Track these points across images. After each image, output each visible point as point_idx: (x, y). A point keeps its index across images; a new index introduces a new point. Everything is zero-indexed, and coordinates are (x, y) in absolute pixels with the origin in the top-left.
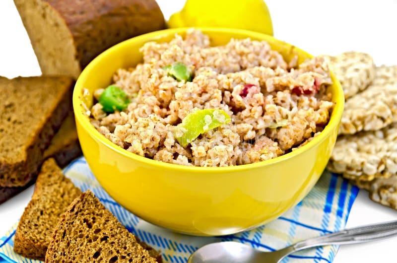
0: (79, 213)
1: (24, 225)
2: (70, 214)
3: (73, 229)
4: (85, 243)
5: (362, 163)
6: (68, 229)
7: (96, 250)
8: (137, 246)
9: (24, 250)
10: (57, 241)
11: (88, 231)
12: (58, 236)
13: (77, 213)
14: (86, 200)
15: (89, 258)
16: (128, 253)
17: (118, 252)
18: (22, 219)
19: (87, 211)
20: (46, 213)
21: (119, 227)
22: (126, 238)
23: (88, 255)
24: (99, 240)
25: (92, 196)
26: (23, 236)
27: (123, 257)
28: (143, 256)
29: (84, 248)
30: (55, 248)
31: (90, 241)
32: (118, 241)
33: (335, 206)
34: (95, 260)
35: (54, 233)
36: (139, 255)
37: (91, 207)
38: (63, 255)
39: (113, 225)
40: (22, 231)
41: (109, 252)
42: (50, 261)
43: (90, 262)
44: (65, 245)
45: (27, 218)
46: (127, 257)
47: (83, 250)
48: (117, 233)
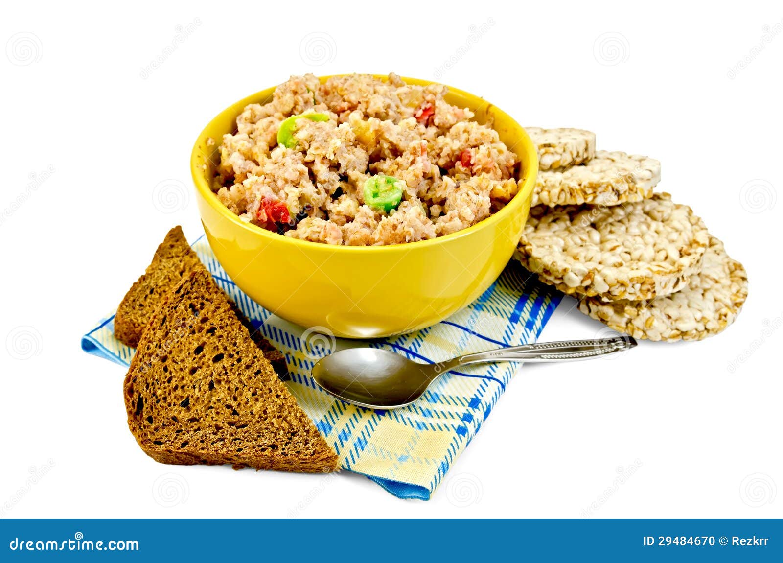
0: (186, 296)
1: (127, 304)
2: (174, 296)
3: (175, 316)
4: (187, 335)
5: (565, 270)
6: (169, 315)
7: (198, 344)
8: (250, 342)
9: (123, 335)
10: (154, 329)
11: (193, 319)
12: (156, 323)
13: (183, 296)
14: (196, 281)
15: (189, 354)
16: (237, 350)
17: (225, 349)
18: (126, 296)
19: (195, 294)
20: (157, 292)
21: (232, 318)
22: (238, 331)
23: (189, 349)
24: (204, 331)
25: (204, 276)
26: (122, 317)
27: (231, 356)
28: (255, 355)
29: (185, 340)
30: (150, 338)
31: (193, 332)
32: (228, 334)
33: (525, 315)
34: (196, 356)
35: (152, 319)
36: (250, 355)
37: (201, 290)
38: (158, 347)
39: (223, 314)
40: (123, 311)
41: (215, 348)
42: (142, 354)
43: (190, 359)
44: (162, 334)
45: (133, 296)
46: (236, 356)
47: (183, 343)
48: (227, 325)
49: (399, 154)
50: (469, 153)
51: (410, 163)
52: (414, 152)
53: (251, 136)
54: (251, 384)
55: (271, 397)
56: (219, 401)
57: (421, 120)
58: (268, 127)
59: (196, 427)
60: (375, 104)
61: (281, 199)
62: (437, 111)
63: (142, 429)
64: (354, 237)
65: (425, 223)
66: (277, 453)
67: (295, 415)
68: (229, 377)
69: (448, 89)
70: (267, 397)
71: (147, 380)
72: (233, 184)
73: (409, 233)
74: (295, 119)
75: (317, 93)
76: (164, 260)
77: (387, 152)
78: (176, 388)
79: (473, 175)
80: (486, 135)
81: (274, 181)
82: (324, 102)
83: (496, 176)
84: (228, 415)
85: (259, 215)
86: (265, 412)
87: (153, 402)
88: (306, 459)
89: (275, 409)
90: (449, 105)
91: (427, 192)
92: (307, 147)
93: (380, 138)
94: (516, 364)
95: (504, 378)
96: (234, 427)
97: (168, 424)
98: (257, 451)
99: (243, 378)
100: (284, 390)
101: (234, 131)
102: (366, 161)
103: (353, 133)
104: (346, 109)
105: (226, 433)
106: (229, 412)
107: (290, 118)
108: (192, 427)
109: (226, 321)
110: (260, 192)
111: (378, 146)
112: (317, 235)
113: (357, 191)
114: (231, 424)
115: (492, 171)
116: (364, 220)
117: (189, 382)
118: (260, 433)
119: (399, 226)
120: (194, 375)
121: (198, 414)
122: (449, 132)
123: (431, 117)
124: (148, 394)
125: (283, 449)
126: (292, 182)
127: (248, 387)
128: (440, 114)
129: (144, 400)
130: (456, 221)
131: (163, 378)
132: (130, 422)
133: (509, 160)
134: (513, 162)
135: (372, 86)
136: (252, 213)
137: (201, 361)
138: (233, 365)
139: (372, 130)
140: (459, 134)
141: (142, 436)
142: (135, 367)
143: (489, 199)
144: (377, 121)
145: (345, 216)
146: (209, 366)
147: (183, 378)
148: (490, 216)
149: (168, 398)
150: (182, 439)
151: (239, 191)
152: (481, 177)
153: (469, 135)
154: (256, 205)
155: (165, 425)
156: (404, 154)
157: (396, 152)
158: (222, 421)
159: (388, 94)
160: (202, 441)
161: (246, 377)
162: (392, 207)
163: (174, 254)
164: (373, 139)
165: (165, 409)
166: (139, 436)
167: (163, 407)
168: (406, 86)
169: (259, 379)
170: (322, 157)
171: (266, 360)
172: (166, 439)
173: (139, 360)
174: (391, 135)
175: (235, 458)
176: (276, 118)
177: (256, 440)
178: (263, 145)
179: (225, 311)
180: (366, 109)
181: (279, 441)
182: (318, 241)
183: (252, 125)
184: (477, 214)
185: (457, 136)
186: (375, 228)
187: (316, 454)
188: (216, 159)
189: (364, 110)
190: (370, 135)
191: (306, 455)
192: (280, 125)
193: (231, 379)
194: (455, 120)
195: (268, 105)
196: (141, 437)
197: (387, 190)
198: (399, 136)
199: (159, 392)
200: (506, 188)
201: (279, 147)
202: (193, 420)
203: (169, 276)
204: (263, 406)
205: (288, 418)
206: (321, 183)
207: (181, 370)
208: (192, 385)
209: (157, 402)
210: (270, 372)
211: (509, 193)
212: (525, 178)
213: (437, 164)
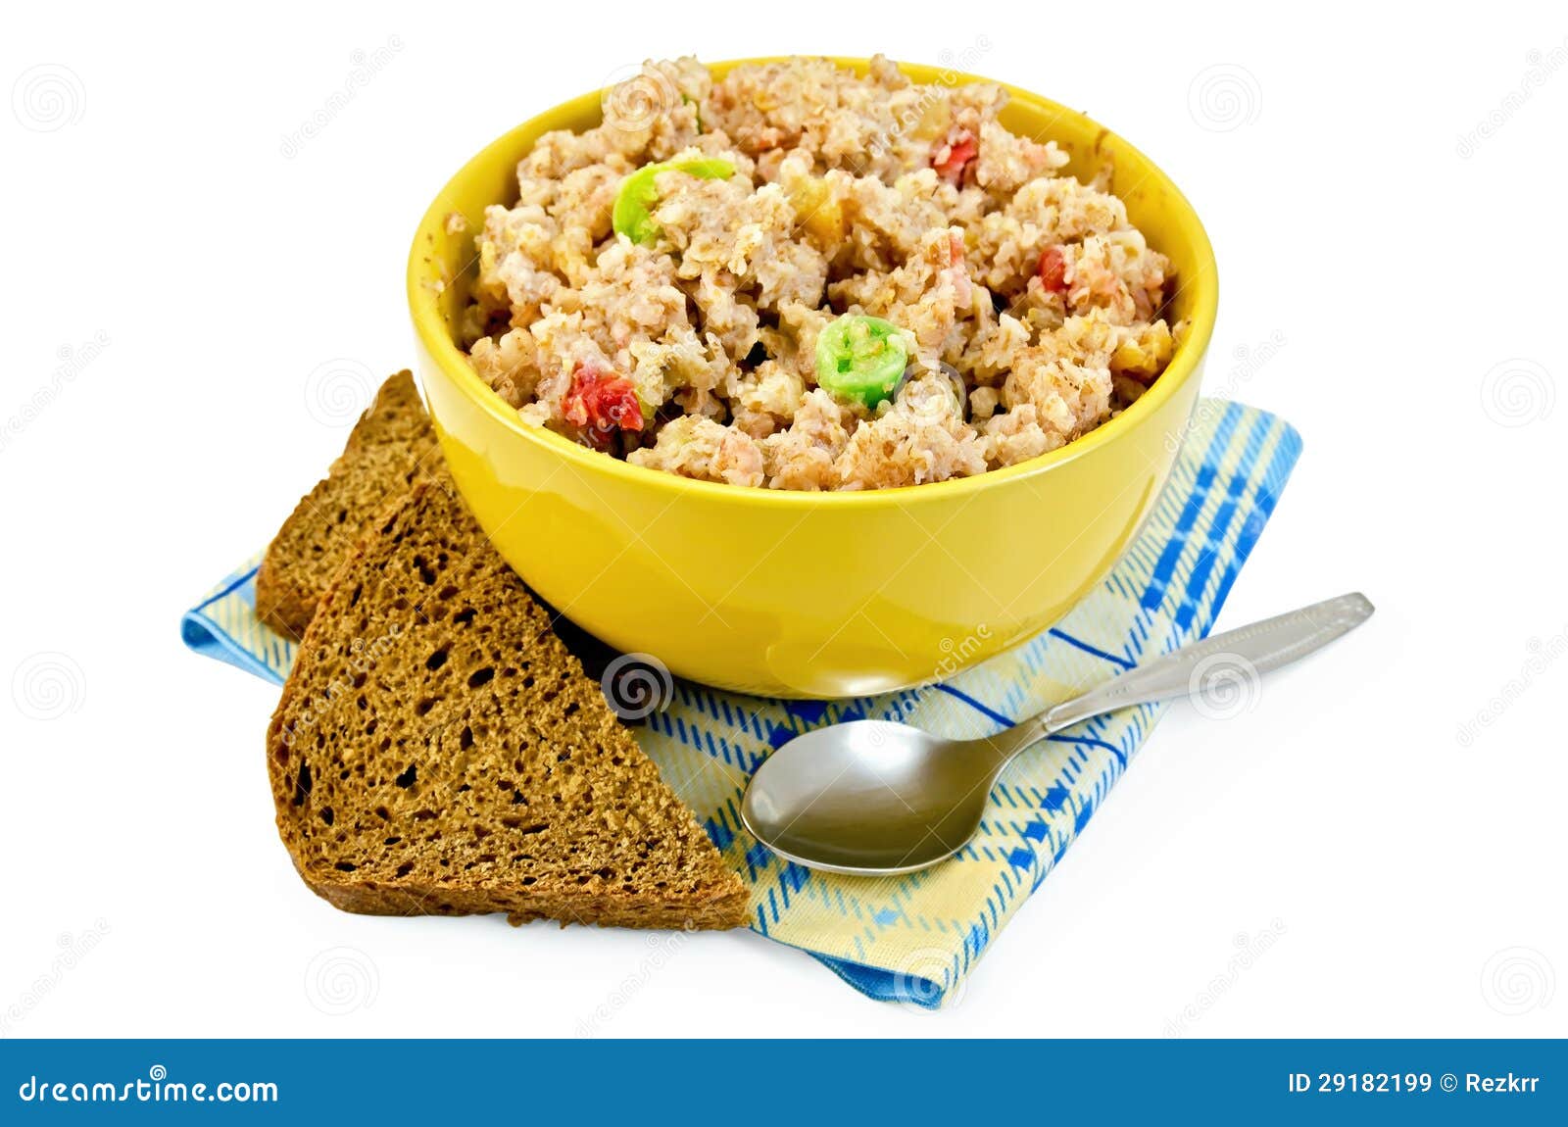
0: (405, 539)
1: (286, 545)
2: (379, 539)
3: (382, 584)
4: (409, 625)
6: (369, 582)
7: (435, 646)
8: (552, 643)
9: (275, 614)
10: (334, 614)
11: (422, 591)
12: (340, 599)
13: (398, 539)
14: (429, 504)
15: (416, 668)
16: (525, 660)
17: (497, 656)
18: (285, 526)
19: (426, 534)
20: (354, 518)
22: (525, 617)
23: (414, 658)
24: (448, 618)
25: (445, 494)
26: (276, 576)
27: (511, 673)
28: (564, 671)
29: (406, 638)
30: (325, 633)
31: (423, 621)
32: (502, 623)
33: (1176, 591)
34: (431, 674)
35: (330, 590)
36: (554, 671)
37: (441, 524)
38: (344, 653)
39: (491, 580)
40: (278, 559)
41: (473, 654)
42: (307, 669)
43: (417, 679)
44: (354, 625)
45: (299, 527)
46: (521, 673)
47: (401, 644)
48: (500, 604)
49: (896, 259)
50: (1060, 256)
51: (923, 284)
52: (935, 259)
53: (551, 209)
54: (556, 735)
55: (601, 764)
56: (483, 772)
57: (947, 173)
58: (591, 190)
59: (430, 832)
60: (842, 132)
61: (620, 371)
62: (983, 149)
63: (308, 837)
64: (792, 470)
65: (959, 437)
66: (615, 888)
67: (657, 805)
68: (506, 719)
69: (1009, 95)
70: (593, 762)
71: (319, 727)
72: (508, 329)
73: (921, 463)
74: (655, 172)
75: (705, 103)
76: (373, 448)
77: (869, 255)
78: (387, 744)
79: (1070, 311)
80: (1098, 211)
81: (604, 324)
82: (721, 128)
83: (1125, 315)
84: (504, 803)
85: (566, 408)
86: (588, 797)
87: (335, 775)
88: (678, 900)
89: (610, 789)
90: (1011, 136)
91: (963, 354)
92: (682, 244)
93: (854, 221)
94: (1154, 706)
95: (1124, 741)
96: (517, 831)
97: (369, 824)
98: (567, 883)
99: (539, 723)
100: (632, 748)
101: (511, 197)
102: (821, 276)
103: (791, 209)
104: (774, 144)
105: (497, 842)
106: (505, 796)
107: (642, 170)
108: (422, 831)
109: (498, 594)
110: (570, 353)
111: (848, 238)
112: (703, 461)
113: (801, 352)
114: (510, 823)
115: (1113, 303)
116: (817, 427)
117: (415, 731)
118: (575, 843)
119: (900, 447)
120: (426, 715)
121: (435, 802)
122: (1011, 201)
123: (970, 165)
124: (323, 758)
125: (629, 879)
126: (648, 328)
127: (550, 743)
128: (991, 158)
129: (313, 773)
130: (1032, 432)
131: (357, 724)
132: (281, 821)
133: (1151, 272)
134: (1159, 277)
135: (834, 89)
136: (552, 403)
137: (443, 686)
138: (515, 693)
139: (833, 201)
140: (1035, 208)
141: (308, 852)
142: (291, 699)
143: (1107, 373)
144: (847, 178)
145: (772, 414)
146: (460, 696)
147: (401, 723)
148: (1111, 416)
149: (368, 767)
150: (398, 857)
151: (521, 348)
152: (1090, 318)
153: (1059, 211)
154: (562, 384)
155: (362, 828)
156: (910, 261)
157: (892, 256)
158: (490, 817)
159: (871, 109)
160: (445, 863)
161: (545, 719)
162: (883, 396)
163: (393, 435)
164: (838, 222)
165: (360, 790)
166: (302, 852)
167: (356, 787)
168: (911, 86)
169: (574, 725)
170: (718, 268)
171: (590, 682)
172: (364, 858)
173: (301, 682)
174: (879, 212)
175: (517, 899)
176: (609, 166)
177: (565, 859)
178: (577, 234)
179: (494, 574)
180: (820, 145)
181: (619, 860)
182: (707, 477)
183: (553, 181)
184: (1080, 414)
185: (1029, 215)
186: (842, 444)
187: (701, 889)
188: (468, 265)
189: (815, 148)
190: (829, 212)
191: (680, 892)
192: (621, 186)
193: (510, 725)
194: (1027, 172)
195: (591, 134)
196: (306, 855)
197: (873, 354)
198: (898, 215)
199: (347, 754)
200: (1147, 347)
201: (617, 241)
202: (424, 815)
203: (381, 482)
204: (583, 784)
205: (641, 810)
206: (717, 333)
207: (397, 703)
208: (422, 739)
209: (345, 775)
210: (599, 707)
211: (1154, 357)
212: (1189, 319)
213: (984, 283)
